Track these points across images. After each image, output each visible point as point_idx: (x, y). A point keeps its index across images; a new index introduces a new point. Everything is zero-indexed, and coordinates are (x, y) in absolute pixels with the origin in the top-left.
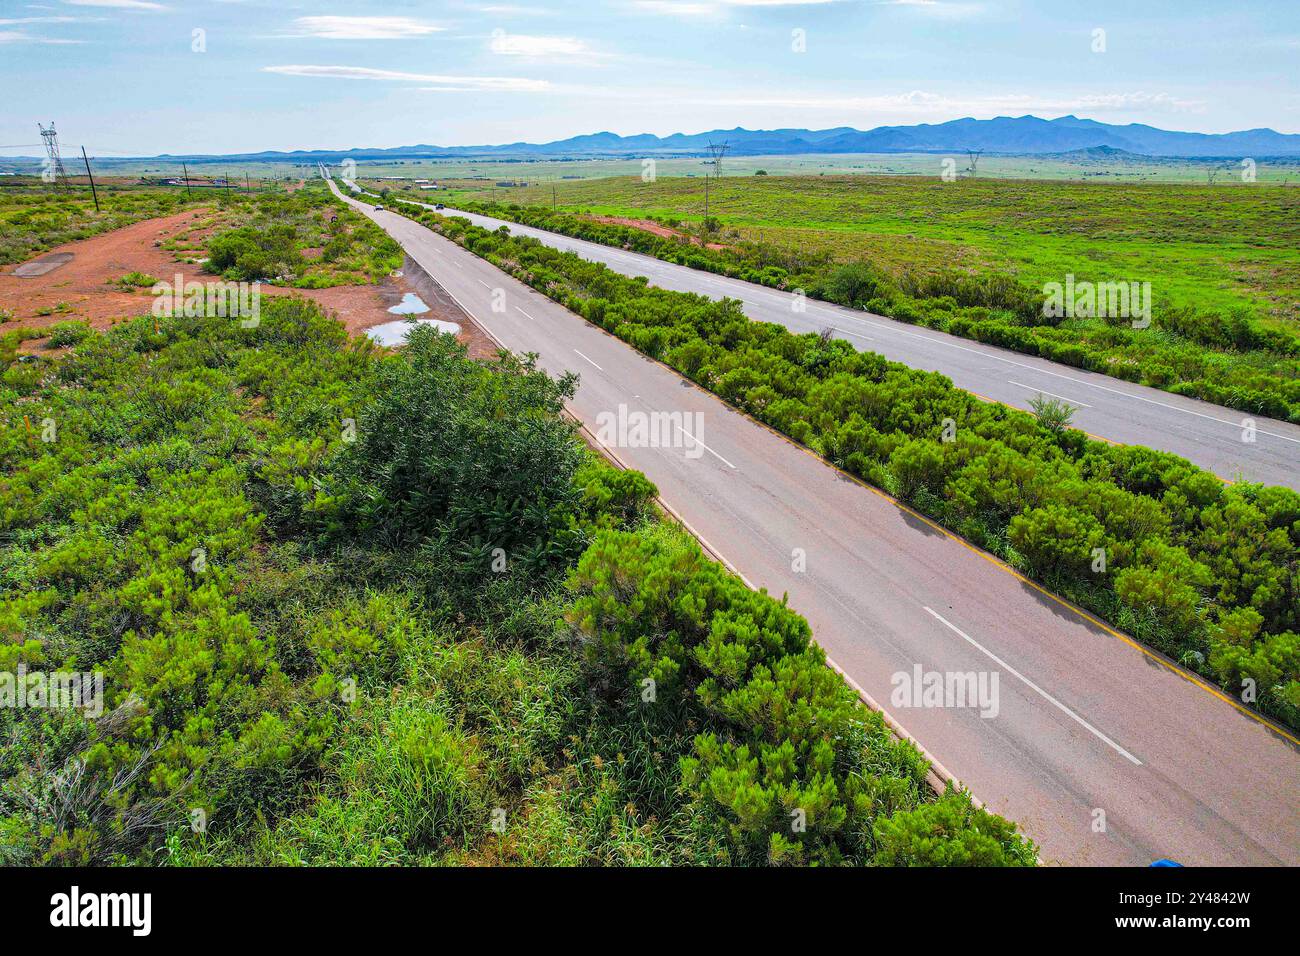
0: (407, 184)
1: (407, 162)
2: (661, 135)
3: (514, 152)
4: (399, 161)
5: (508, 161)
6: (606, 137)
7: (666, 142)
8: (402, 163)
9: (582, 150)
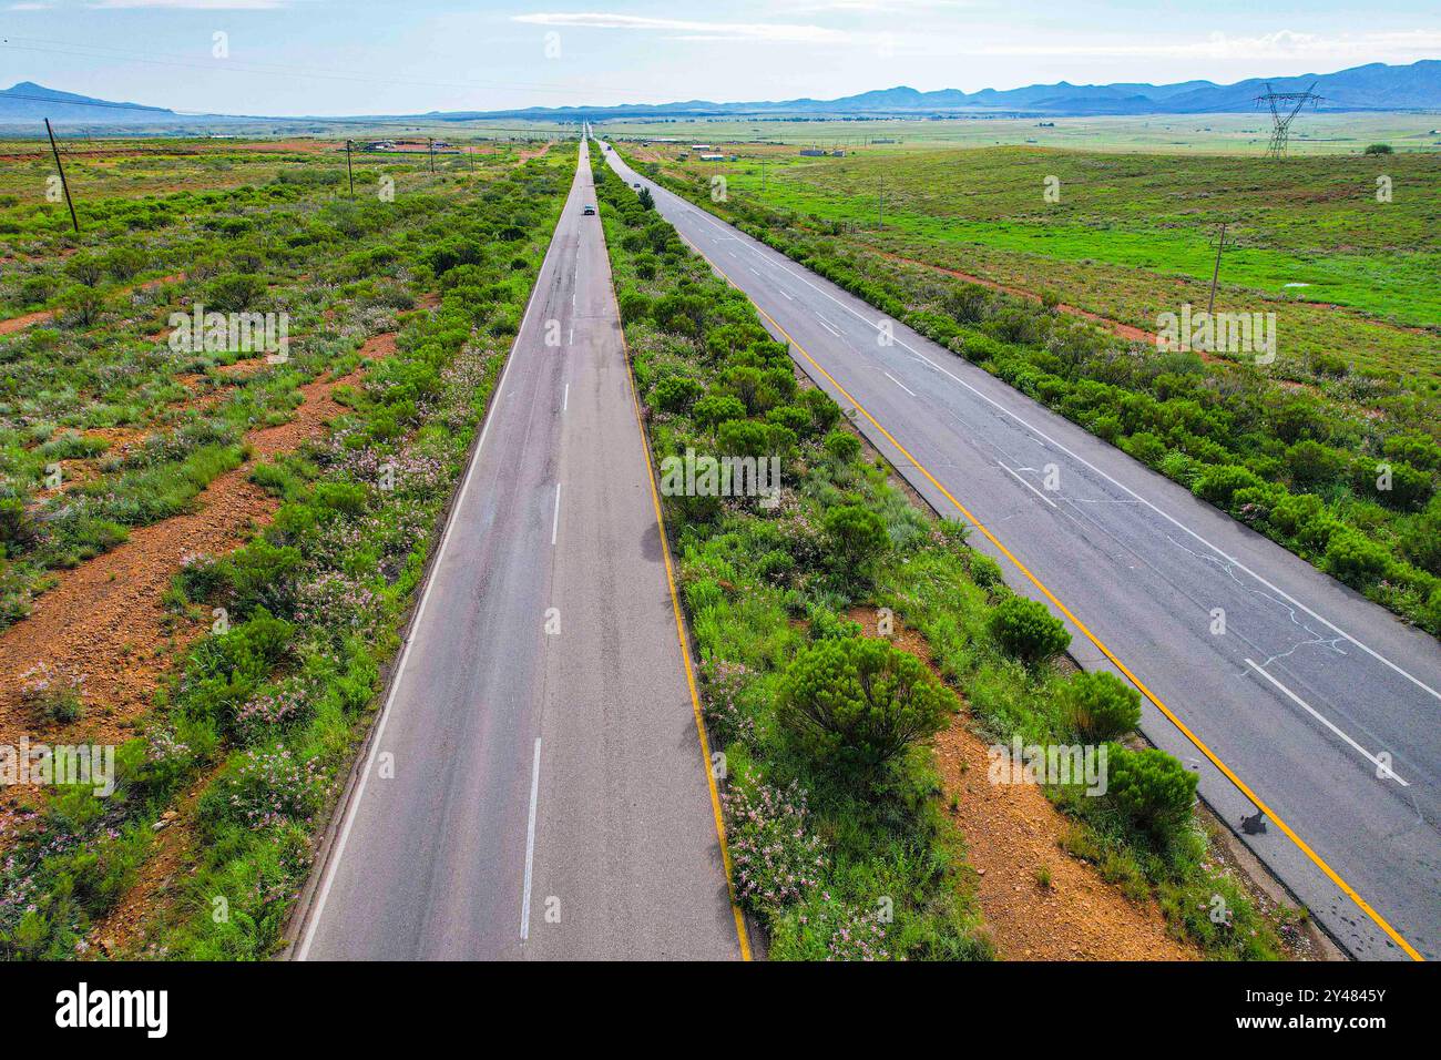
0: (681, 150)
1: (680, 120)
2: (967, 91)
3: (796, 110)
4: (670, 119)
5: (793, 120)
6: (904, 92)
7: (974, 100)
8: (674, 121)
9: (874, 108)
